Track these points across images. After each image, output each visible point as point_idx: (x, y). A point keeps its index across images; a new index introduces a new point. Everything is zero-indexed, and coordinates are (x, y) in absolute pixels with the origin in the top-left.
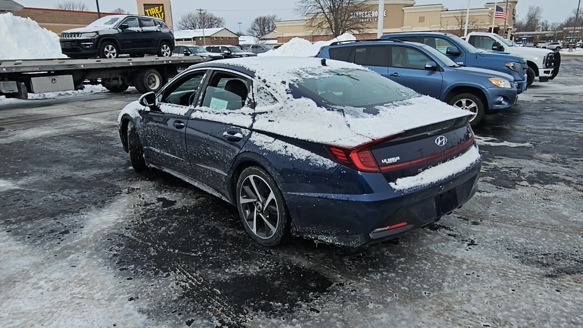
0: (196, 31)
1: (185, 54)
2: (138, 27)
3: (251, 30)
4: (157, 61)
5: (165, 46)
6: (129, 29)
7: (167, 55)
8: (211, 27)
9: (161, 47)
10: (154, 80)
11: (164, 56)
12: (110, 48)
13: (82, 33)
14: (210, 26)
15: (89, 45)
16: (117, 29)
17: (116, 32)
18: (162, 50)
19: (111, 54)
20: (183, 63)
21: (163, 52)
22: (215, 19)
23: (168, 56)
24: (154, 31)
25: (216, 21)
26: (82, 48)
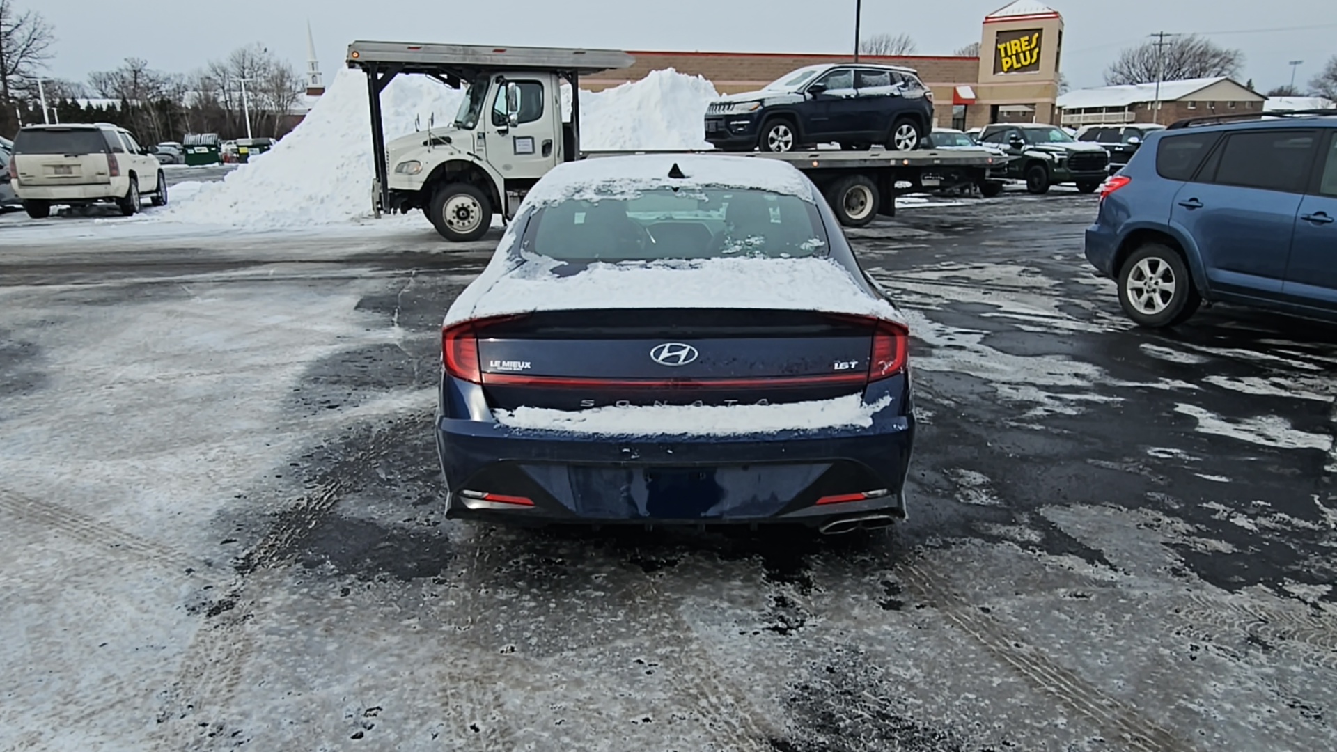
0: (1142, 88)
1: (1011, 144)
2: (849, 87)
3: (1323, 81)
4: (874, 160)
5: (905, 127)
6: (827, 92)
7: (906, 146)
8: (1199, 76)
9: (895, 127)
10: (863, 199)
11: (897, 149)
12: (781, 132)
13: (735, 104)
14: (1196, 74)
15: (742, 126)
16: (803, 94)
17: (800, 99)
18: (897, 136)
19: (782, 145)
20: (937, 165)
21: (899, 141)
22: (1214, 56)
23: (908, 150)
24: (885, 96)
25: (1217, 60)
26: (731, 131)
